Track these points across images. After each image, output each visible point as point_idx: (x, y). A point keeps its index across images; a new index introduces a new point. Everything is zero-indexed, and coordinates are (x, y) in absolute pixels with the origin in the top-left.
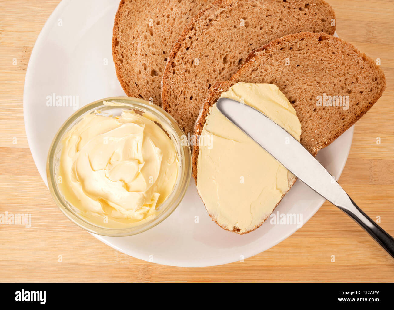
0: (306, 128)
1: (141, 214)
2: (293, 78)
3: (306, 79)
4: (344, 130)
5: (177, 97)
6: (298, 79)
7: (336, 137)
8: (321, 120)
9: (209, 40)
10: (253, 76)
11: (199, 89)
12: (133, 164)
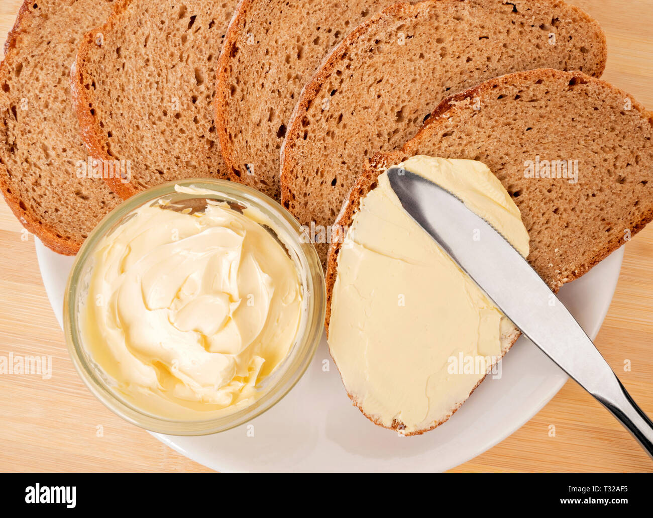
0: (539, 242)
1: (228, 395)
2: (518, 151)
3: (543, 153)
4: (609, 251)
5: (308, 180)
6: (526, 154)
7: (595, 262)
8: (567, 229)
9: (373, 78)
10: (445, 144)
11: (348, 168)
12: (220, 302)
